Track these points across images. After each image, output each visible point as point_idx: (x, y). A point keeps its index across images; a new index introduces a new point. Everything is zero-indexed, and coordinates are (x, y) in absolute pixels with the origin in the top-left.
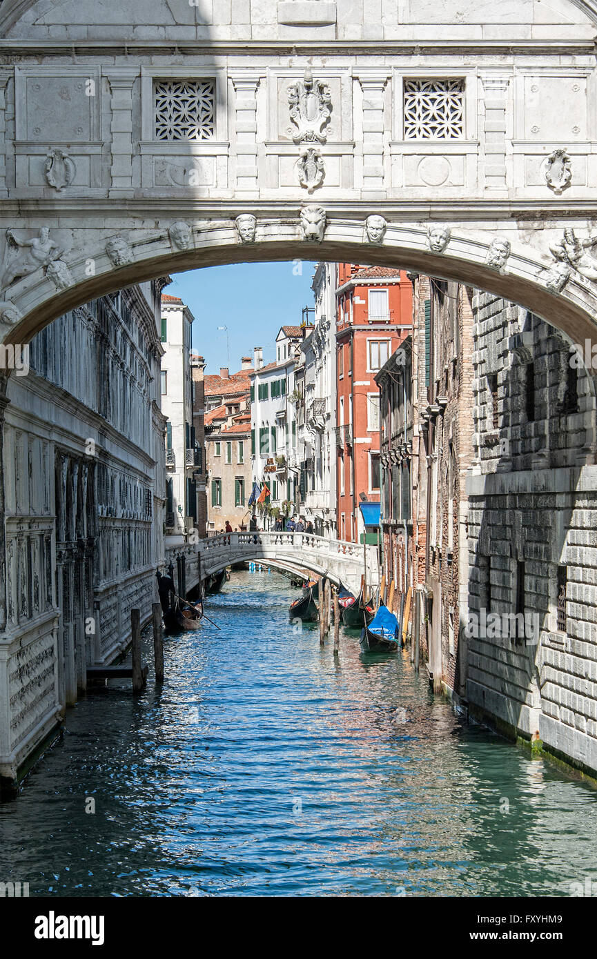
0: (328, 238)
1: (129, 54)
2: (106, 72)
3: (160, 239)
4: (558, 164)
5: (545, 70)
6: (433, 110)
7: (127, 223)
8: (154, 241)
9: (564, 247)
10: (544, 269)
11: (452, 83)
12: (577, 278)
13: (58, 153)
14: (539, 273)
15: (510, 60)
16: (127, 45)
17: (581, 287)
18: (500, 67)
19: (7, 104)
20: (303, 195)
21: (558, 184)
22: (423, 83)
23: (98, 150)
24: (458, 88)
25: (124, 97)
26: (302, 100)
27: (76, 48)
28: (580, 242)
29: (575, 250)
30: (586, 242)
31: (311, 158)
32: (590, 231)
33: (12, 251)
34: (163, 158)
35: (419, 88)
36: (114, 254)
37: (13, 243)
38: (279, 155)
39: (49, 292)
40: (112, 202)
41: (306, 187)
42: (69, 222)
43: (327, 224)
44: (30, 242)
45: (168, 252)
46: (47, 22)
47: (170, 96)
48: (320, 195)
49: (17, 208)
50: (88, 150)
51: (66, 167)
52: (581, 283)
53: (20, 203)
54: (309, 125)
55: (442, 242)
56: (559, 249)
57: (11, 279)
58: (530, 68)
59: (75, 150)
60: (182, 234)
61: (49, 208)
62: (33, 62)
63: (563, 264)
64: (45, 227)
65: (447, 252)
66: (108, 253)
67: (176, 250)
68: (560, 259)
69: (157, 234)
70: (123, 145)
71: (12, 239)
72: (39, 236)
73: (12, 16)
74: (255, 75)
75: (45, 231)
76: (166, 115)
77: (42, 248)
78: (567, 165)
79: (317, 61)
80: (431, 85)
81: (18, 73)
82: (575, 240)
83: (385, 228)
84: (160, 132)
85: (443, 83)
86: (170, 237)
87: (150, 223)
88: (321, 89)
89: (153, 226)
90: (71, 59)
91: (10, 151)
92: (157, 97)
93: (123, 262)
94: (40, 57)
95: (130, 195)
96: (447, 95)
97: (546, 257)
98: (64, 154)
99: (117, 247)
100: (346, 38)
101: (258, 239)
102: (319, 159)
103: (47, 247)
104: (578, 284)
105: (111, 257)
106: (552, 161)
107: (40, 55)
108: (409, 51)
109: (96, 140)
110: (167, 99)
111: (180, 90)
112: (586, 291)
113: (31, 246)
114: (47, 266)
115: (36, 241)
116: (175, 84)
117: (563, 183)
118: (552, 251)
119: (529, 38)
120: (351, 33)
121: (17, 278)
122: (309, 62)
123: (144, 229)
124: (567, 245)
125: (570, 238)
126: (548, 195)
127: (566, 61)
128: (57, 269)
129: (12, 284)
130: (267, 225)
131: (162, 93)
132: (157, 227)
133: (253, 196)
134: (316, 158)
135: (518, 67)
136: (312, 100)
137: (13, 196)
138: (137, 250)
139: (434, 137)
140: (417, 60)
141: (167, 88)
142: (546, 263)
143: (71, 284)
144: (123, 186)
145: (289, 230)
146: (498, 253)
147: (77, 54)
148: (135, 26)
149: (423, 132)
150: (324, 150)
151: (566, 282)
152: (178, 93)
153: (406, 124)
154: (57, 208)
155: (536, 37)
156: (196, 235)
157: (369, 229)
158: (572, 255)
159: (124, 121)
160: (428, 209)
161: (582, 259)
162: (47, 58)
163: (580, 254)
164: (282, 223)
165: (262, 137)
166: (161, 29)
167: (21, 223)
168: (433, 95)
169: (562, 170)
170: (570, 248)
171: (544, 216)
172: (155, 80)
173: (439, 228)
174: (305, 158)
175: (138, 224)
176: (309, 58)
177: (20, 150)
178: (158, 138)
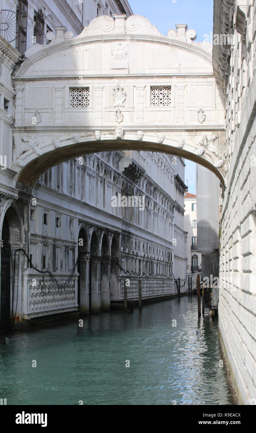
0: (124, 139)
1: (62, 80)
2: (54, 86)
3: (70, 139)
4: (201, 113)
5: (197, 83)
6: (161, 96)
7: (60, 134)
8: (68, 140)
9: (203, 141)
10: (196, 149)
11: (167, 88)
12: (208, 152)
13: (37, 111)
14: (195, 150)
15: (186, 80)
16: (61, 77)
17: (209, 155)
18: (182, 82)
19: (23, 96)
20: (116, 124)
21: (201, 120)
22: (158, 88)
23: (51, 110)
24: (169, 90)
25: (59, 94)
26: (116, 94)
27: (45, 78)
28: (208, 140)
29: (207, 142)
30: (210, 140)
31: (119, 112)
32: (212, 136)
33: (23, 143)
34: (71, 113)
35: (157, 90)
36: (54, 144)
37: (23, 141)
38: (109, 111)
39: (34, 157)
40: (54, 127)
41: (117, 122)
42: (41, 134)
43: (124, 134)
44: (28, 140)
45: (73, 143)
46: (36, 70)
47: (76, 93)
48: (122, 124)
49: (24, 129)
50: (47, 111)
51: (40, 116)
52: (209, 153)
53: (25, 128)
54: (119, 102)
55: (162, 139)
56: (201, 142)
57: (22, 152)
58: (192, 82)
59: (44, 111)
60: (76, 137)
61: (34, 129)
62: (31, 83)
63: (202, 147)
64: (33, 135)
65: (164, 143)
66: (53, 144)
67: (75, 143)
68: (202, 145)
69: (69, 138)
70: (59, 109)
71: (23, 139)
72: (31, 138)
73: (25, 68)
74: (102, 86)
75: (33, 136)
76: (74, 100)
77: (32, 142)
78: (204, 114)
79: (122, 81)
80: (160, 88)
81: (26, 87)
82: (207, 139)
83: (143, 135)
84: (72, 105)
85: (164, 88)
86: (73, 138)
87: (67, 134)
88: (122, 90)
89: (68, 135)
90: (43, 81)
91: (23, 112)
92: (71, 94)
93: (57, 146)
94: (33, 81)
95: (60, 125)
96: (166, 92)
97: (197, 145)
98: (39, 112)
99: (55, 142)
100: (132, 73)
101: (102, 139)
102: (122, 113)
103: (34, 142)
104: (208, 154)
105: (54, 145)
106: (199, 112)
107: (34, 80)
108: (153, 77)
109: (51, 108)
110: (75, 94)
111: (79, 91)
112: (211, 156)
113: (28, 142)
114: (33, 148)
115: (30, 140)
116: (77, 89)
117: (203, 120)
118: (199, 143)
119: (192, 72)
120: (134, 72)
121: (24, 152)
122: (120, 81)
123: (65, 136)
124: (204, 141)
125: (205, 138)
126: (198, 124)
127: (205, 80)
128: (36, 149)
129: (22, 154)
130: (105, 134)
131: (73, 92)
132: (69, 136)
133: (100, 125)
134: (120, 112)
135: (189, 82)
136: (120, 93)
137: (24, 126)
138: (63, 143)
139: (161, 105)
140: (155, 80)
141: (74, 91)
142: (197, 147)
143: (41, 154)
144: (58, 123)
145: (112, 136)
146: (180, 143)
147: (45, 80)
148: (64, 71)
149: (158, 104)
150: (124, 109)
151: (203, 153)
152: (78, 92)
153: (152, 101)
154: (37, 129)
155: (195, 72)
156: (81, 138)
157: (138, 136)
158: (205, 144)
159: (59, 101)
160: (157, 129)
161: (209, 146)
162: (36, 82)
163: (208, 143)
164: (110, 134)
165: (104, 106)
166: (72, 72)
167: (26, 134)
168: (161, 92)
169: (202, 115)
170: (205, 142)
171: (197, 130)
172: (70, 88)
173: (161, 134)
174: (117, 112)
175: (63, 134)
176: (120, 80)
177: (27, 111)
178: (71, 107)
